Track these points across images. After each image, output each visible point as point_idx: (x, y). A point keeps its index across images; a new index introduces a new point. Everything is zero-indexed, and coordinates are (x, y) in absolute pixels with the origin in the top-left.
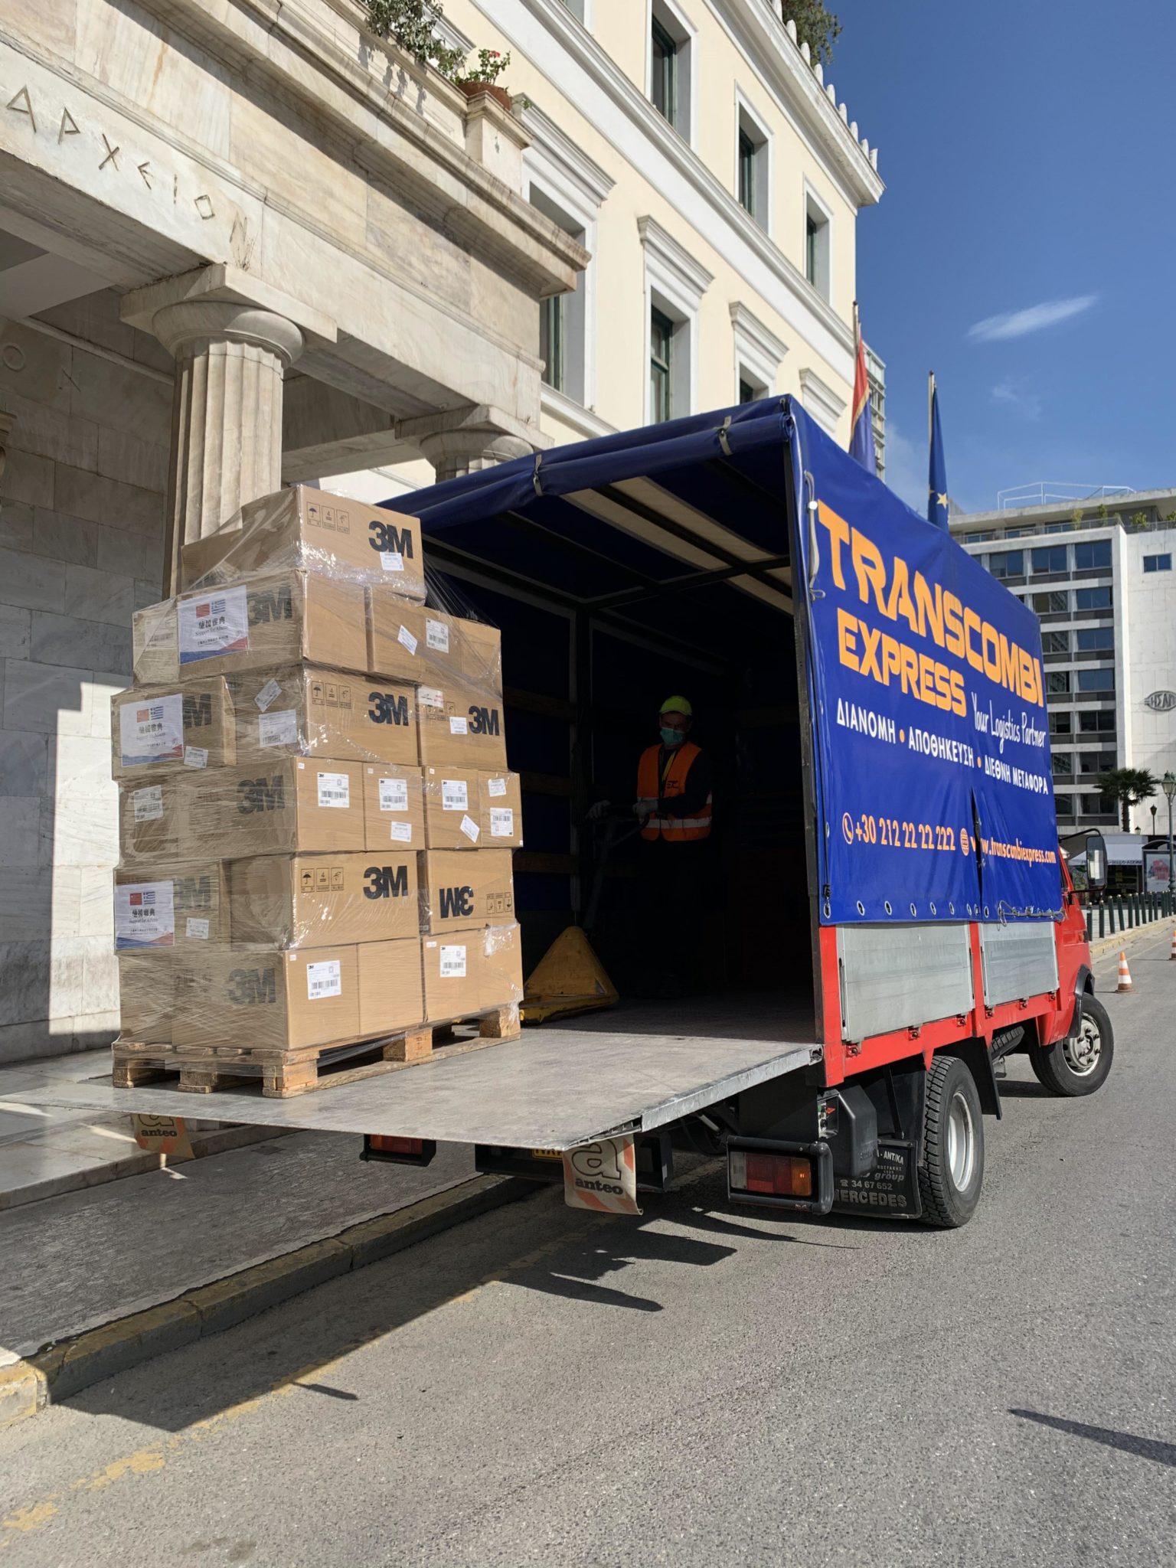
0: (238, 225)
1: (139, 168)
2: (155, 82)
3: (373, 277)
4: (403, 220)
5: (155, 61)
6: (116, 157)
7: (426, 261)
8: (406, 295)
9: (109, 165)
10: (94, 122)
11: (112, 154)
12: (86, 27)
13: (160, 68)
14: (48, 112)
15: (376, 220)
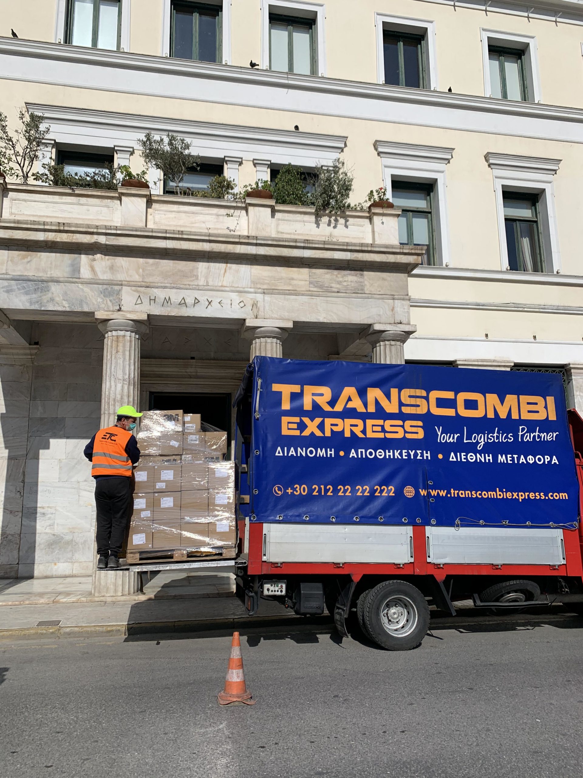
0: (254, 305)
1: (219, 303)
2: (224, 277)
3: (313, 299)
4: (327, 273)
5: (224, 270)
6: (211, 303)
7: (339, 283)
8: (329, 299)
9: (209, 306)
10: (203, 297)
11: (210, 303)
12: (201, 272)
13: (225, 271)
14: (190, 301)
15: (314, 279)
